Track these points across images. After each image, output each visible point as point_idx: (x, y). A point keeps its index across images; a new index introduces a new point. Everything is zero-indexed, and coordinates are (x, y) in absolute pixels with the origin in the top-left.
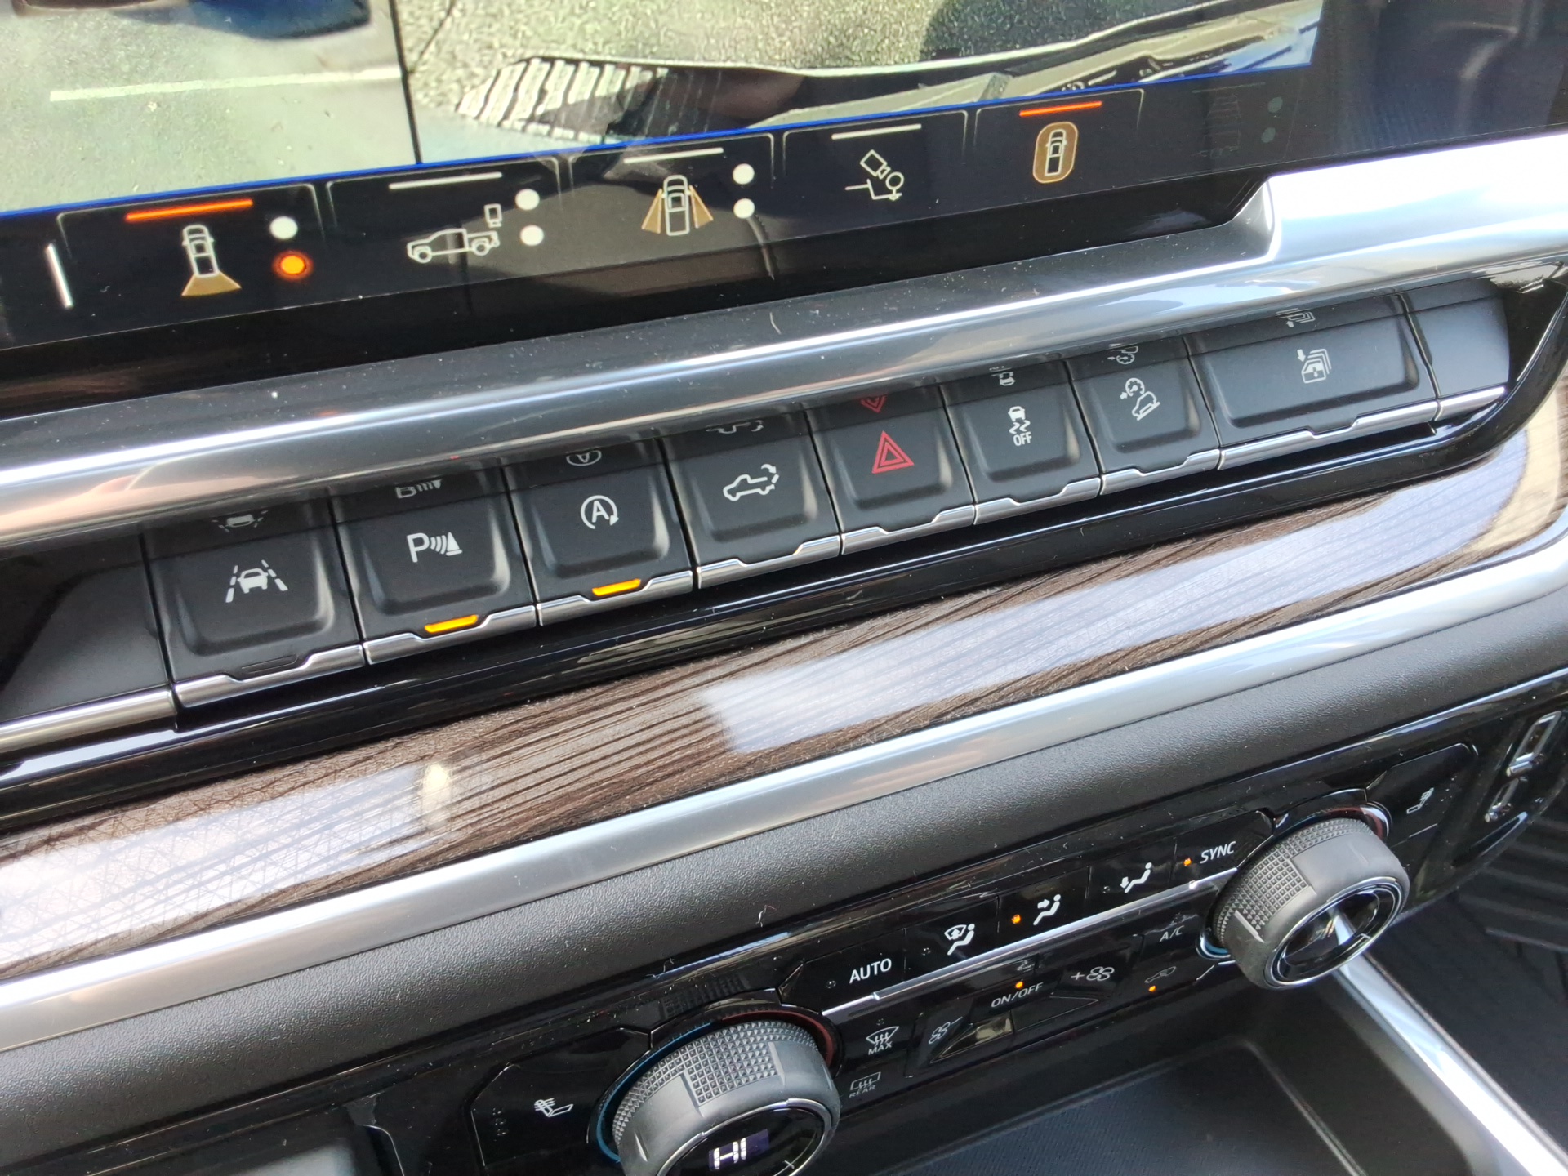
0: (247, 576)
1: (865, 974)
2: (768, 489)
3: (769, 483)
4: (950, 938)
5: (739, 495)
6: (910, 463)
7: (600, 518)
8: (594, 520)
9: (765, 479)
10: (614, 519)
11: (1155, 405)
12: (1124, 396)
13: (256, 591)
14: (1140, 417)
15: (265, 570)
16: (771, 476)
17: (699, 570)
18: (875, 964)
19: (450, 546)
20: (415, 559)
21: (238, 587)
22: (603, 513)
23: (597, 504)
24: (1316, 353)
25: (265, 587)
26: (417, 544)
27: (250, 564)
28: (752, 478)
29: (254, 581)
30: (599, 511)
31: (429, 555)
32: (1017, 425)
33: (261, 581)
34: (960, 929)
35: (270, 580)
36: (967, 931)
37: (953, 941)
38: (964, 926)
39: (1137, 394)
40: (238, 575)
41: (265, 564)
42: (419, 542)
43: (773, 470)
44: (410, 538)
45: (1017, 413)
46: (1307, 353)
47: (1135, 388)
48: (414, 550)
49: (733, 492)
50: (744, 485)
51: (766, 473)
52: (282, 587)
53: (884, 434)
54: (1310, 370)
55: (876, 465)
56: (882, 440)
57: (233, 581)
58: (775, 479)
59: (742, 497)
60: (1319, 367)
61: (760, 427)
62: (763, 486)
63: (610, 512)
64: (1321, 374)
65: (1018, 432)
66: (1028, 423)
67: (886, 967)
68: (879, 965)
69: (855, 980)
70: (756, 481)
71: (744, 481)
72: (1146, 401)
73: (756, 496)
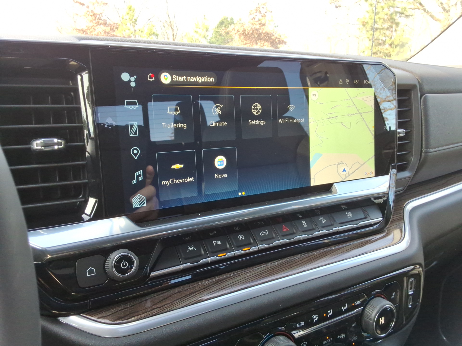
0: (190, 248)
1: (300, 325)
2: (267, 234)
3: (267, 233)
4: (314, 318)
5: (262, 235)
6: (288, 230)
7: (241, 238)
8: (241, 239)
9: (266, 232)
10: (244, 239)
11: (325, 221)
12: (320, 219)
13: (192, 250)
14: (324, 222)
15: (193, 247)
16: (267, 232)
17: (259, 246)
18: (301, 323)
19: (220, 243)
20: (215, 245)
21: (189, 249)
22: (242, 238)
23: (241, 236)
24: (349, 213)
25: (193, 249)
26: (215, 243)
27: (190, 246)
28: (264, 232)
29: (191, 248)
30: (241, 237)
31: (216, 244)
32: (304, 224)
33: (192, 248)
34: (315, 316)
35: (194, 248)
36: (316, 317)
37: (314, 319)
38: (316, 315)
39: (322, 219)
40: (189, 248)
41: (193, 246)
42: (215, 242)
43: (267, 231)
44: (213, 242)
45: (304, 222)
47: (321, 218)
48: (214, 244)
49: (261, 234)
50: (263, 233)
51: (266, 231)
52: (196, 249)
53: (283, 225)
54: (349, 215)
55: (283, 230)
56: (283, 226)
57: (188, 249)
58: (268, 232)
59: (263, 235)
60: (350, 215)
62: (266, 233)
63: (243, 237)
65: (305, 225)
66: (306, 223)
67: (303, 324)
68: (302, 323)
69: (298, 326)
70: (264, 233)
71: (263, 232)
72: (324, 220)
73: (265, 235)
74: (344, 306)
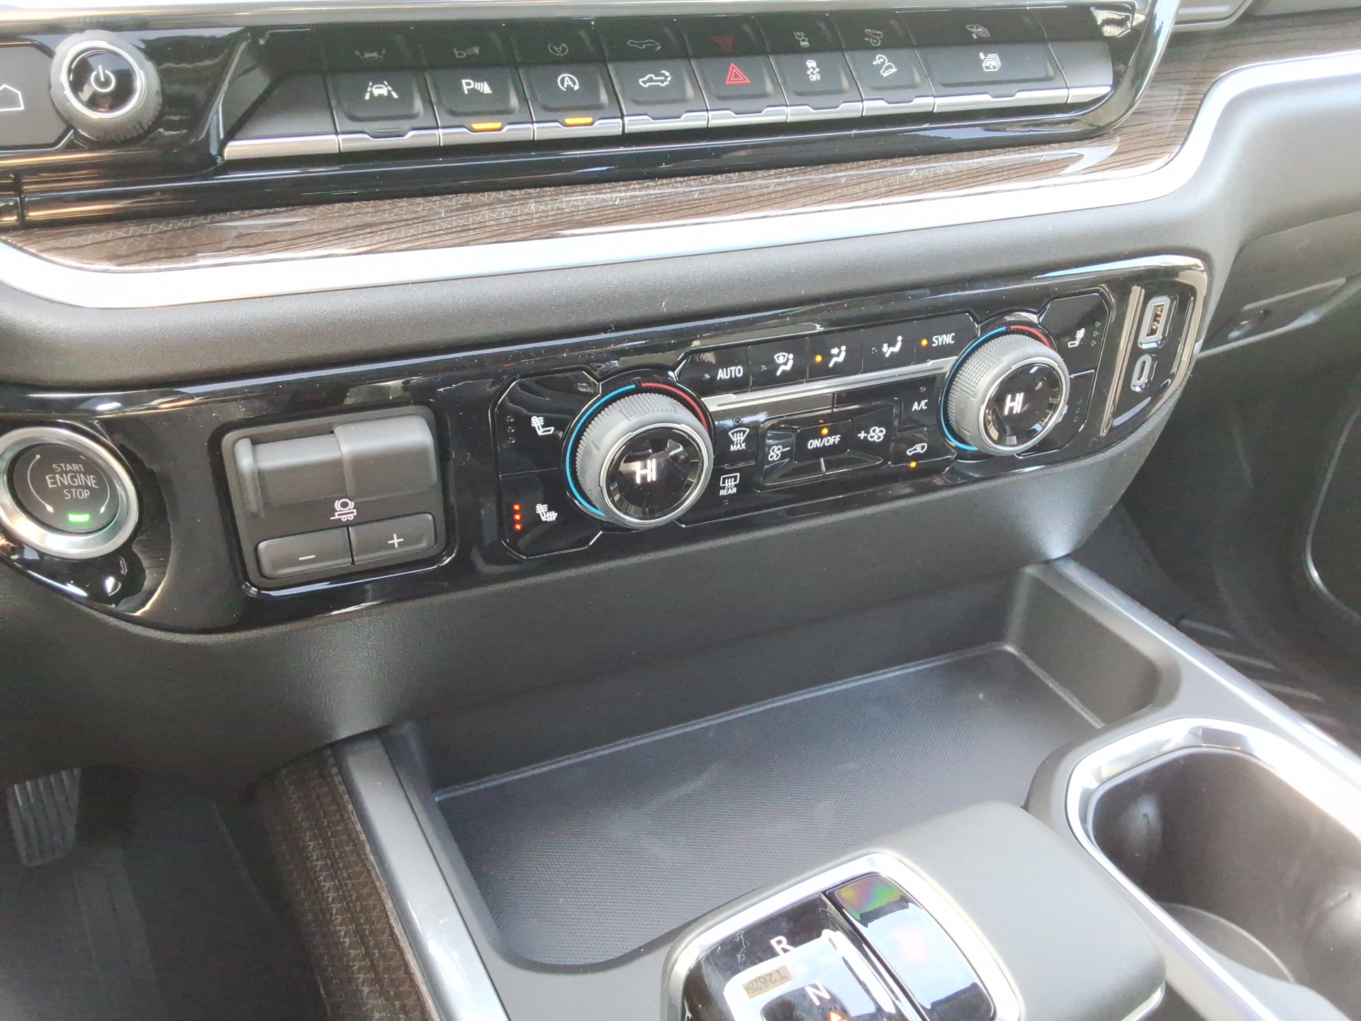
0: (376, 88)
1: (727, 375)
2: (665, 84)
3: (665, 80)
4: (778, 362)
5: (648, 84)
6: (748, 81)
7: (569, 86)
8: (565, 86)
9: (663, 78)
10: (577, 87)
11: (894, 70)
12: (875, 63)
13: (380, 96)
14: (885, 75)
15: (386, 86)
16: (666, 77)
17: (626, 119)
18: (733, 368)
19: (485, 88)
20: (466, 92)
22: (570, 83)
23: (567, 79)
24: (990, 56)
25: (386, 94)
26: (467, 85)
27: (378, 81)
28: (656, 76)
30: (568, 82)
31: (473, 91)
32: (811, 70)
34: (784, 356)
35: (389, 91)
36: (788, 360)
37: (780, 365)
38: (786, 354)
39: (883, 63)
40: (372, 87)
42: (468, 84)
43: (667, 74)
44: (464, 81)
45: (811, 64)
46: (986, 55)
47: (882, 60)
48: (465, 88)
49: (645, 82)
50: (651, 80)
51: (663, 75)
53: (732, 65)
54: (988, 64)
55: (728, 79)
56: (731, 68)
57: (369, 89)
58: (669, 79)
60: (994, 63)
61: (659, 48)
62: (662, 81)
63: (574, 83)
64: (994, 67)
66: (818, 70)
67: (739, 373)
68: (735, 370)
69: (721, 378)
70: (658, 79)
71: (651, 78)
72: (887, 68)
73: (658, 86)
74: (892, 344)
